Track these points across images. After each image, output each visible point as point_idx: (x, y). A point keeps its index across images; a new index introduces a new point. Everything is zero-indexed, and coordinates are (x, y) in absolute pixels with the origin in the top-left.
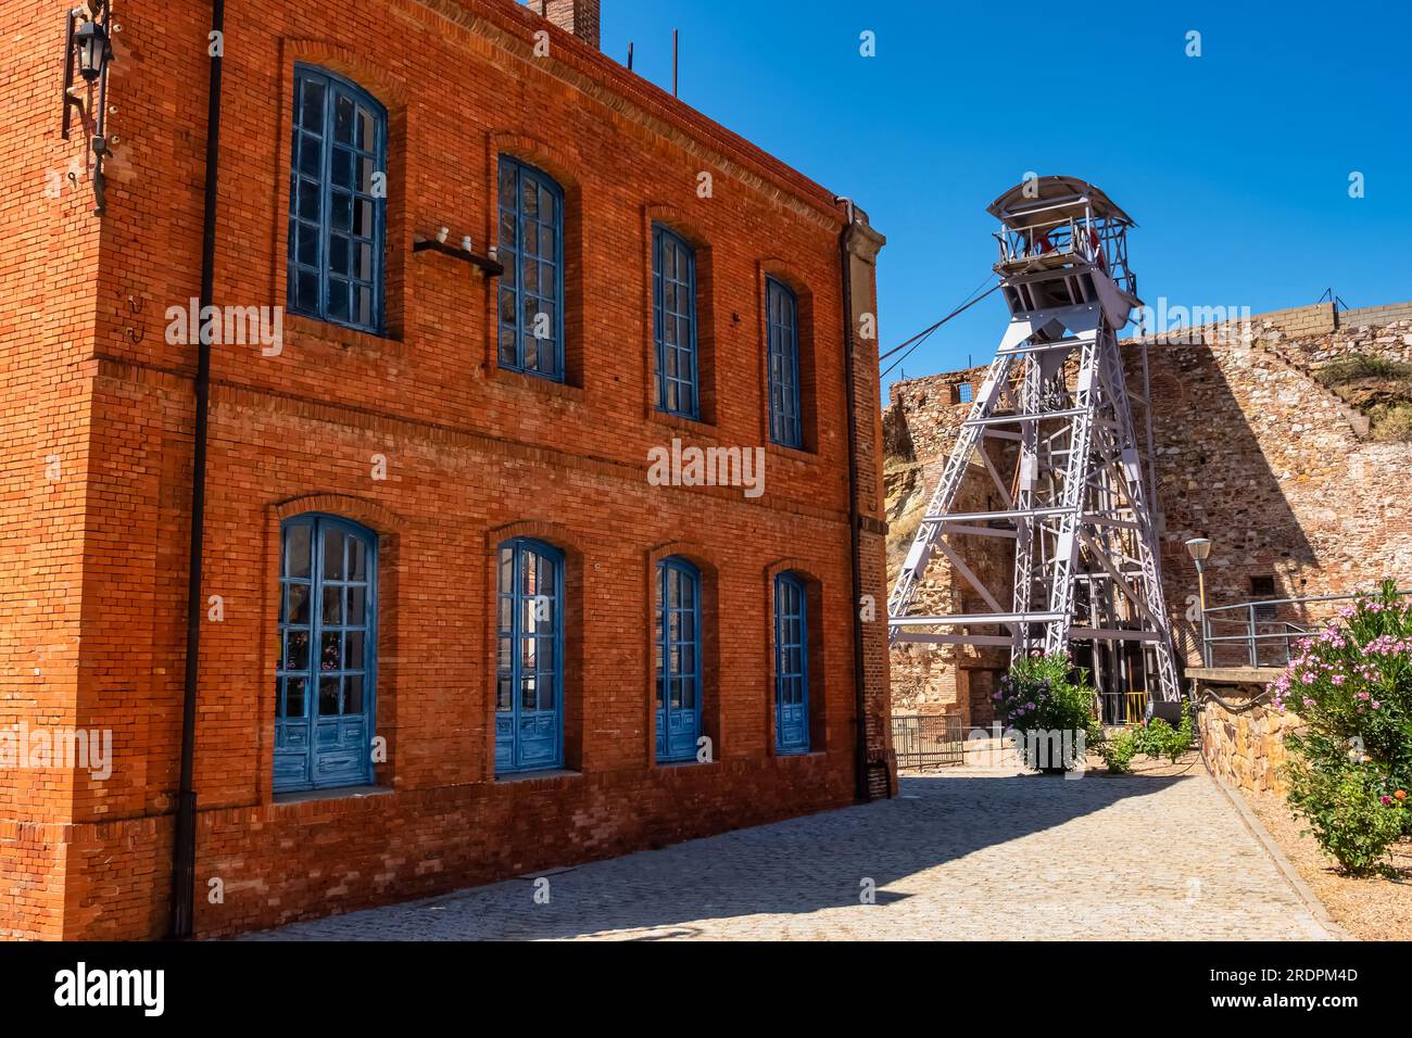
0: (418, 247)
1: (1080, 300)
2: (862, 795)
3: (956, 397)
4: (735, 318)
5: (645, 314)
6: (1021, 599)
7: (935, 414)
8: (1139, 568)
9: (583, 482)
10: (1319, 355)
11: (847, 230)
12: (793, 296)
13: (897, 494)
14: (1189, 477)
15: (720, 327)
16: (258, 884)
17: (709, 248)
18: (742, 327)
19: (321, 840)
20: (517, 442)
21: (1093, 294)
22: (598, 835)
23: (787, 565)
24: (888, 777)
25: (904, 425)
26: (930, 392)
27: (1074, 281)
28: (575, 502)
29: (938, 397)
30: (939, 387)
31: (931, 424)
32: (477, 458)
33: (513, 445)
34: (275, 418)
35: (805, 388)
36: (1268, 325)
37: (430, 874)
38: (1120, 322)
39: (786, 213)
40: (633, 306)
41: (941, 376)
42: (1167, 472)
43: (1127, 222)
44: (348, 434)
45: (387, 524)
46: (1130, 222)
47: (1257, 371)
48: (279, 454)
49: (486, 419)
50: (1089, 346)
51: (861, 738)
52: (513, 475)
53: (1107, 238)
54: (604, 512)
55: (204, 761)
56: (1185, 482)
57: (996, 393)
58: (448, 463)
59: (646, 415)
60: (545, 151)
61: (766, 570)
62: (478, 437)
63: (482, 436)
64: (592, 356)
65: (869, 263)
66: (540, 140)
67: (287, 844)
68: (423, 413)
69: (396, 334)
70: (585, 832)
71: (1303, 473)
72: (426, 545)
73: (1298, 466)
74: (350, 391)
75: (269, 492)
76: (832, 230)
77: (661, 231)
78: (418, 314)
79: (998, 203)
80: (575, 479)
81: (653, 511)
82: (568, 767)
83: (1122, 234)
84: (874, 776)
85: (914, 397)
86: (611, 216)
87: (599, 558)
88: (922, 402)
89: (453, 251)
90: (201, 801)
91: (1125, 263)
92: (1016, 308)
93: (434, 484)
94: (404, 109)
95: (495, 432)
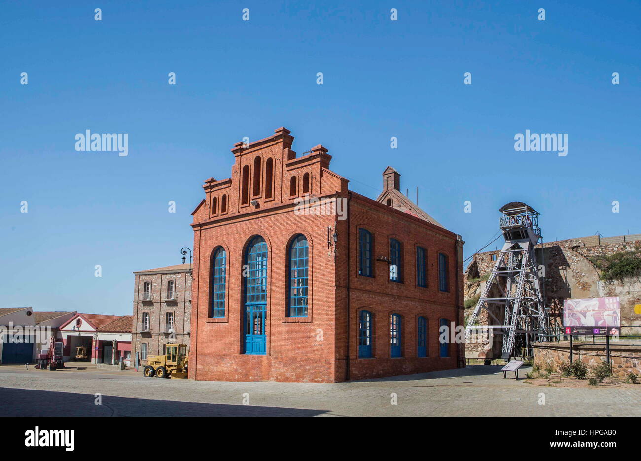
0: (377, 260)
1: (524, 238)
2: (458, 367)
3: (492, 259)
4: (433, 264)
5: (415, 267)
6: (506, 321)
7: (486, 264)
8: (538, 314)
9: (404, 302)
10: (591, 252)
11: (456, 241)
12: (445, 257)
13: (475, 288)
14: (554, 287)
15: (430, 267)
16: (357, 372)
17: (427, 250)
18: (434, 267)
19: (366, 366)
20: (393, 295)
21: (528, 236)
22: (408, 370)
23: (443, 317)
24: (464, 363)
25: (477, 267)
26: (484, 257)
27: (522, 231)
28: (403, 306)
29: (487, 259)
30: (487, 256)
31: (485, 267)
32: (387, 299)
33: (393, 296)
34: (357, 294)
35: (447, 277)
36: (580, 241)
37: (381, 374)
38: (535, 243)
39: (443, 239)
40: (413, 265)
41: (488, 253)
42: (548, 286)
43: (538, 214)
44: (368, 296)
45: (374, 311)
46: (539, 214)
47: (573, 257)
48: (358, 300)
49: (388, 291)
50: (526, 251)
51: (458, 355)
52: (392, 301)
53: (532, 218)
54: (408, 308)
55: (350, 351)
56: (553, 289)
57: (500, 263)
58: (382, 300)
59: (416, 288)
60: (397, 237)
61: (439, 318)
62: (387, 295)
63: (388, 294)
64: (406, 276)
65: (462, 248)
66: (396, 235)
67: (361, 366)
68: (378, 291)
69: (374, 277)
70: (405, 369)
71: (585, 287)
72: (379, 315)
73: (584, 285)
74: (368, 288)
75: (357, 307)
76: (453, 241)
77: (418, 247)
78: (378, 272)
79: (502, 208)
80: (403, 301)
81: (417, 307)
82: (402, 357)
83: (537, 217)
84: (461, 363)
85: (480, 259)
86: (409, 247)
87: (407, 317)
88: (482, 260)
89: (383, 261)
90: (350, 358)
91: (537, 225)
92: (507, 239)
93: (380, 304)
94: (375, 234)
95: (390, 294)
